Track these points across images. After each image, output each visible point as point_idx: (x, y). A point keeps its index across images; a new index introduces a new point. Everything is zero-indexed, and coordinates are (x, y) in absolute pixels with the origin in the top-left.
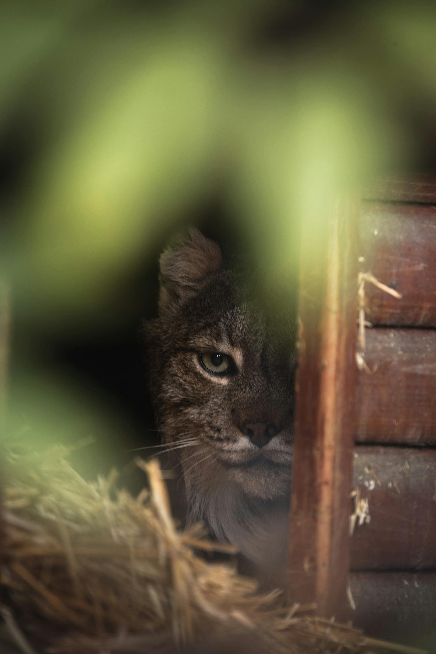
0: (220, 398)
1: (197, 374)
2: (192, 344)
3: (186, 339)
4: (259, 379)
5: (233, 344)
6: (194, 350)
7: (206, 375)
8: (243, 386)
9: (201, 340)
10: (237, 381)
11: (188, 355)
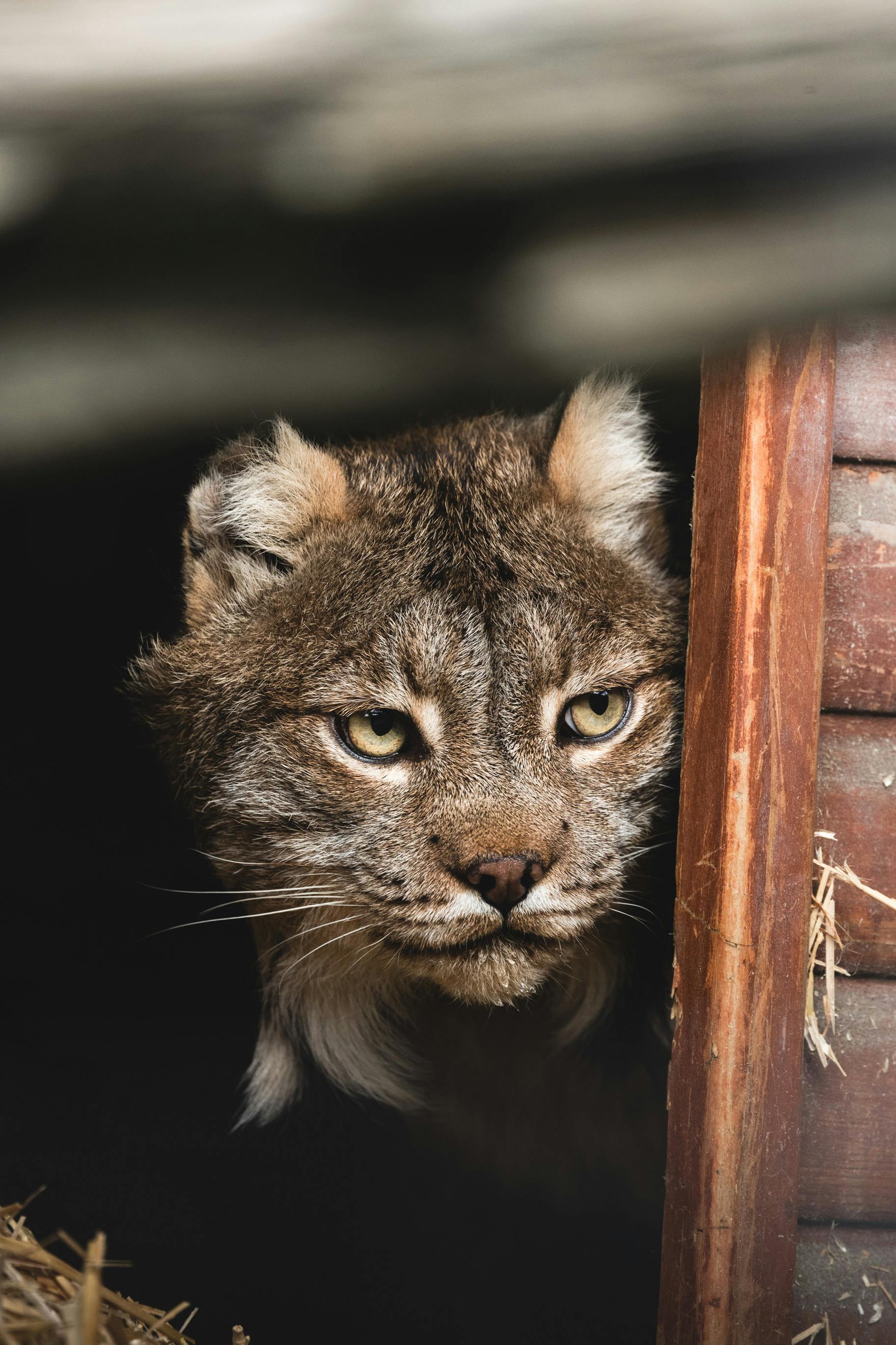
0: (395, 814)
1: (327, 765)
2: (312, 698)
3: (297, 687)
4: (486, 764)
5: (417, 689)
6: (316, 711)
7: (353, 765)
8: (450, 785)
9: (336, 688)
10: (433, 774)
11: (304, 722)
